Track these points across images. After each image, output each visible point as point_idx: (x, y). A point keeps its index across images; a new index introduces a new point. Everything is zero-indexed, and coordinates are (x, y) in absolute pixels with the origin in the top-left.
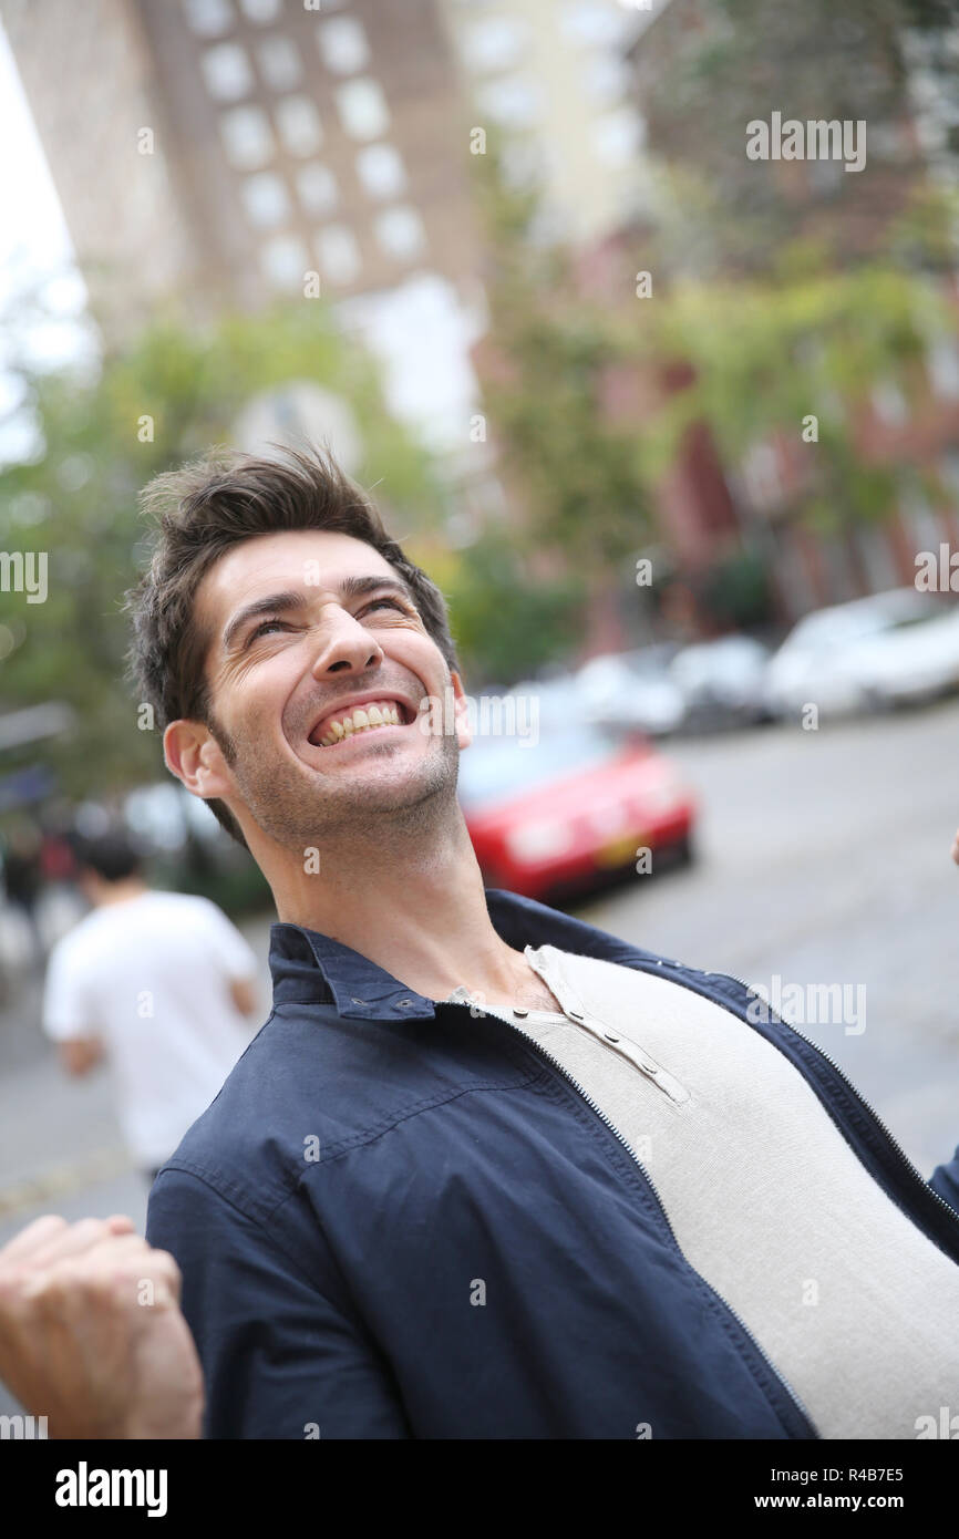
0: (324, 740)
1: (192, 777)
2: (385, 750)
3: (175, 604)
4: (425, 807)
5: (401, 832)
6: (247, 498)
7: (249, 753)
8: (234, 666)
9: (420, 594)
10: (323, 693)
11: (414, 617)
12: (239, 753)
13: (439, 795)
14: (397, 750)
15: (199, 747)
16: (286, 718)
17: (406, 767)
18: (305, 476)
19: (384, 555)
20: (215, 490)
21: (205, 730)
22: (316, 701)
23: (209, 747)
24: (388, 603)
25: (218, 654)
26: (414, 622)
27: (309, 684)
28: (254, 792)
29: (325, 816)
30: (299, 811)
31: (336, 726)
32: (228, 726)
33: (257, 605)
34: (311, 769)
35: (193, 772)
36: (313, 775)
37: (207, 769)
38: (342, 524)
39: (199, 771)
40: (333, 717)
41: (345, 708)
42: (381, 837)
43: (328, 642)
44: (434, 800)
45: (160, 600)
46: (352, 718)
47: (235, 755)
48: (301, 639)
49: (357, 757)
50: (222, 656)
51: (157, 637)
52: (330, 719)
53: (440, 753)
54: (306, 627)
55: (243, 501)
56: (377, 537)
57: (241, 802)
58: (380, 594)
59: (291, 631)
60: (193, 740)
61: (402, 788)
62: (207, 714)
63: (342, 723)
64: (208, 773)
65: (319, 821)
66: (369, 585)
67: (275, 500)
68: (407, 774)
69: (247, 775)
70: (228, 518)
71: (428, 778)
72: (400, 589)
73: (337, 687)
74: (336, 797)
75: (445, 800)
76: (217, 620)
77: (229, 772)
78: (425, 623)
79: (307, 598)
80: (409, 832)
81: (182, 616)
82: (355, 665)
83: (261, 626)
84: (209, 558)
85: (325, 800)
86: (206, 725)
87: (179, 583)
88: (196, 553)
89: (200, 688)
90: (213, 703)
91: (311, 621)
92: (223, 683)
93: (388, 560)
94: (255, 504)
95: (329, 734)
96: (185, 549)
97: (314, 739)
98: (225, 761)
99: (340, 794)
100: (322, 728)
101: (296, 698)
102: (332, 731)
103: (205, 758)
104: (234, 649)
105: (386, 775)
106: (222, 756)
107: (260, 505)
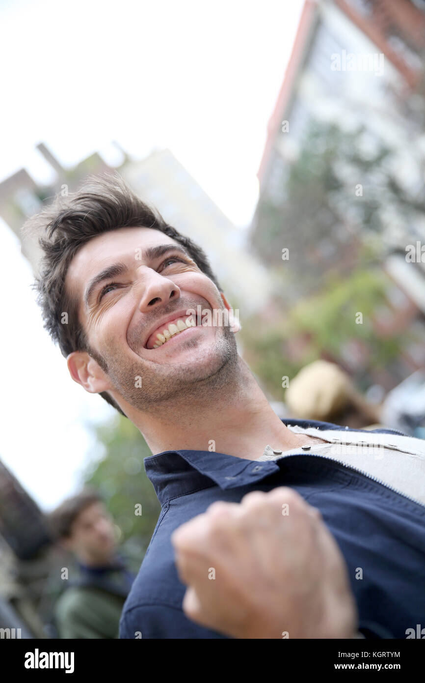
0: (155, 346)
1: (86, 383)
2: (192, 343)
3: (54, 287)
4: (224, 372)
5: (213, 389)
6: (82, 217)
7: (114, 363)
8: (94, 315)
9: (193, 251)
10: (148, 319)
11: (192, 265)
12: (108, 363)
13: (230, 362)
14: (198, 342)
15: (87, 365)
16: (129, 338)
17: (207, 352)
18: (113, 198)
19: (167, 234)
20: (62, 217)
21: (87, 355)
22: (146, 324)
23: (92, 363)
24: (175, 259)
25: (84, 310)
26: (193, 267)
27: (139, 315)
28: (122, 384)
29: (166, 390)
30: (151, 389)
31: (160, 337)
32: (98, 349)
33: (99, 277)
34: (151, 363)
35: (86, 380)
36: (154, 366)
37: (93, 377)
38: (140, 221)
39: (89, 379)
40: (157, 332)
41: (164, 325)
42: (203, 393)
43: (144, 289)
44: (227, 366)
45: (46, 286)
46: (168, 330)
47: (106, 365)
48: (129, 290)
49: (177, 351)
50: (87, 311)
51: (49, 308)
52: (155, 333)
53: (223, 338)
54: (131, 283)
55: (80, 219)
56: (161, 225)
57: (116, 391)
58: (168, 255)
59: (122, 287)
60: (83, 363)
61: (208, 365)
62: (85, 345)
63: (163, 334)
64: (93, 379)
65: (164, 393)
66: (161, 251)
67: (98, 215)
68: (209, 355)
69: (116, 375)
70: (74, 231)
71: (221, 354)
72: (180, 250)
73: (155, 313)
74: (170, 377)
75: (234, 364)
76: (79, 290)
77: (106, 376)
78: (199, 267)
79: (127, 265)
80: (218, 387)
81: (60, 293)
82: (163, 298)
83: (104, 288)
84: (68, 256)
85: (164, 380)
86: (87, 352)
87: (54, 274)
88: (60, 256)
89: (79, 332)
90: (88, 339)
91: (133, 279)
92: (90, 326)
93: (170, 236)
94: (87, 219)
95: (157, 342)
96: (54, 254)
97: (148, 345)
98: (102, 370)
99: (172, 375)
100: (152, 339)
101: (133, 325)
102: (158, 340)
103: (91, 372)
104: (92, 305)
105: (197, 359)
106: (100, 367)
107: (90, 220)
